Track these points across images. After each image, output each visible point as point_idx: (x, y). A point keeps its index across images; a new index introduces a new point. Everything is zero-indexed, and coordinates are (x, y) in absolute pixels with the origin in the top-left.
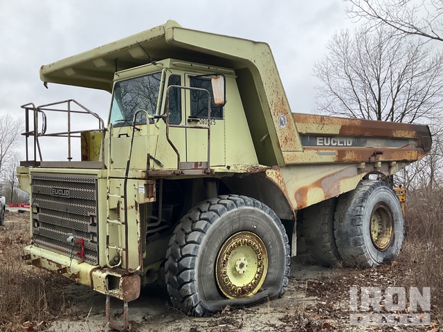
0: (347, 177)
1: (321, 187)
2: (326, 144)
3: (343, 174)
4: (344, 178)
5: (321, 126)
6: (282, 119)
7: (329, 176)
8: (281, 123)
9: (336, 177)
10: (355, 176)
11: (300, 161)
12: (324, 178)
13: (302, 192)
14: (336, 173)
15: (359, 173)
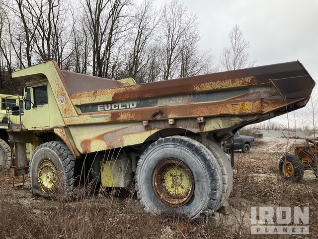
0: (132, 133)
1: (104, 140)
2: (106, 109)
3: (126, 131)
4: (128, 134)
5: (93, 98)
6: (62, 99)
7: (110, 132)
8: (62, 101)
9: (119, 133)
10: (142, 132)
11: (77, 123)
12: (106, 133)
13: (86, 143)
14: (118, 130)
15: (147, 130)
